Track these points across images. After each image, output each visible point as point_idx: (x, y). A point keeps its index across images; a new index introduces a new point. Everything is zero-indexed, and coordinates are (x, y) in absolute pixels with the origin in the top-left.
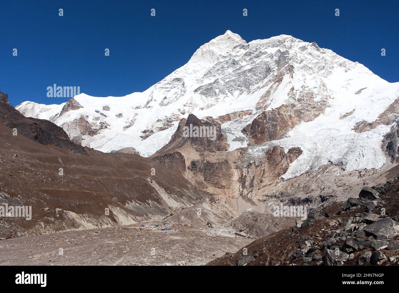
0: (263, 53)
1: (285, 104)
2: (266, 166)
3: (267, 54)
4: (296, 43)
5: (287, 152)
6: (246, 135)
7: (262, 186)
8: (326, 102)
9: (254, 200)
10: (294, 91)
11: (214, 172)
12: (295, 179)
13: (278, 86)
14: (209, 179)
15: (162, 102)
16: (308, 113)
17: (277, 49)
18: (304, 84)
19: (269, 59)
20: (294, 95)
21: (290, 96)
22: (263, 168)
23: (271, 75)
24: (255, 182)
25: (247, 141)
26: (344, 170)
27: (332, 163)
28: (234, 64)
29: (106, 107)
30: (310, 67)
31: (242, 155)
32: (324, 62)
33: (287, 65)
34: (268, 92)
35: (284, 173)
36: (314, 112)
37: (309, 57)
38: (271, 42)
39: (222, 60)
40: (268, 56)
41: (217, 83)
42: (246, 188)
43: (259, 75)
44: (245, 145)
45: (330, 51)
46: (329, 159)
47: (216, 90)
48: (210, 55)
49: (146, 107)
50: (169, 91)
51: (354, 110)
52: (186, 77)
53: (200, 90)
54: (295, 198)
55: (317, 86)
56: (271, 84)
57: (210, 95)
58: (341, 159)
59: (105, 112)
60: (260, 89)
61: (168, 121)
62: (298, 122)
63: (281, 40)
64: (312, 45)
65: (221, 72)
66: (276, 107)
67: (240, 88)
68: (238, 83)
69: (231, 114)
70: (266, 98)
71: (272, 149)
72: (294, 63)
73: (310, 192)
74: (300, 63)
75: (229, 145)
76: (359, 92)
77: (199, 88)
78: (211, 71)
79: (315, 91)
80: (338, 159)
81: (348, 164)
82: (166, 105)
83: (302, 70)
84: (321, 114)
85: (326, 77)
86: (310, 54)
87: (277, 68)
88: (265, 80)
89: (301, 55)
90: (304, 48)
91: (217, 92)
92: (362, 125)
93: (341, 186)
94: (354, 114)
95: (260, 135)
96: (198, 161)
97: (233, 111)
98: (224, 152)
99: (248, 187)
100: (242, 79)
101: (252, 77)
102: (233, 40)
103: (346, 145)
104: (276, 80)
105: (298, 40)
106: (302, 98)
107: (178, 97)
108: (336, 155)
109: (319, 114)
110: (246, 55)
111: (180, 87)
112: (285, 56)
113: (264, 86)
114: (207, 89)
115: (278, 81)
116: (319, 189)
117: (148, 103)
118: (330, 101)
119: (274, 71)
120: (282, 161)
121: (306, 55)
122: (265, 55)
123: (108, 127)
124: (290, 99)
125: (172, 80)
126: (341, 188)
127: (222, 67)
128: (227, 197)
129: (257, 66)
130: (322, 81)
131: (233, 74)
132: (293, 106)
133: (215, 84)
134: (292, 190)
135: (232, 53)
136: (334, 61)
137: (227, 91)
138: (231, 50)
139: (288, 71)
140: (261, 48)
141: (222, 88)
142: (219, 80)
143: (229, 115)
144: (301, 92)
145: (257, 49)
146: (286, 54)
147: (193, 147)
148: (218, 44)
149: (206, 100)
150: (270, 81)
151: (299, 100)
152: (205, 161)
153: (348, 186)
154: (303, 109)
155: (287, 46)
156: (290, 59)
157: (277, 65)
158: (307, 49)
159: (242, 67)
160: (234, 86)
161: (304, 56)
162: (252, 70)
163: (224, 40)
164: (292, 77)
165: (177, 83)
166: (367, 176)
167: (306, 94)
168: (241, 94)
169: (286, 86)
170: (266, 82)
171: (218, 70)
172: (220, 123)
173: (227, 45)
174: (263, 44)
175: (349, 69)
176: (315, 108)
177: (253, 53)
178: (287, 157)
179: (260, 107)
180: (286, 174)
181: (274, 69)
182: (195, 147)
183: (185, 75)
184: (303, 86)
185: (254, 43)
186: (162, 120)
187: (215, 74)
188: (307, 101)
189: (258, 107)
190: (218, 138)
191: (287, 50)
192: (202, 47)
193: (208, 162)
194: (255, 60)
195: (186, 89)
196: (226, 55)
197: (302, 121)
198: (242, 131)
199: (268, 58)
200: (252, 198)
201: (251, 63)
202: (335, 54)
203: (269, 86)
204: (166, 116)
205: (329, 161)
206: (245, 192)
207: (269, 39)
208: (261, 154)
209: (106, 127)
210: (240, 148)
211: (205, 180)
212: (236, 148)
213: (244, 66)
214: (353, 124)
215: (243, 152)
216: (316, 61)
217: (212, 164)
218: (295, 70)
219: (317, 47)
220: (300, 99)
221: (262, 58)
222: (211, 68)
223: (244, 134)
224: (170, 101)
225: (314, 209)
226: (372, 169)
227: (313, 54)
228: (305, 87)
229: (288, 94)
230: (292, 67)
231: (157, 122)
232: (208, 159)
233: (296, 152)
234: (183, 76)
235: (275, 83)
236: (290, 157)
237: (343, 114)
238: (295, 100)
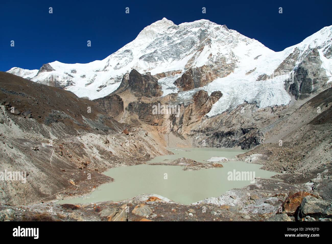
0: (189, 32)
1: (206, 65)
2: (193, 106)
3: (192, 32)
4: (212, 25)
5: (210, 95)
6: (177, 86)
7: (190, 123)
8: (235, 64)
9: (183, 135)
10: (212, 56)
11: (147, 111)
12: (218, 116)
13: (200, 53)
14: (142, 118)
15: (116, 67)
16: (222, 71)
17: (199, 28)
18: (219, 52)
19: (193, 36)
20: (212, 59)
21: (209, 59)
22: (191, 108)
23: (195, 46)
24: (184, 120)
25: (177, 89)
26: (258, 107)
27: (247, 102)
28: (168, 39)
29: (73, 70)
30: (223, 40)
31: (173, 98)
32: (232, 38)
33: (207, 39)
34: (193, 58)
35: (208, 112)
36: (227, 71)
37: (222, 34)
38: (195, 24)
39: (159, 37)
40: (193, 33)
41: (156, 53)
42: (177, 125)
43: (186, 46)
44: (176, 91)
45: (236, 31)
46: (245, 99)
47: (155, 58)
48: (151, 34)
49: (104, 70)
50: (121, 59)
51: (255, 68)
52: (133, 49)
53: (144, 58)
54: (219, 131)
55: (228, 53)
56: (195, 52)
57: (151, 61)
58: (255, 99)
59: (72, 74)
60: (187, 55)
61: (118, 79)
62: (215, 78)
63: (201, 22)
64: (223, 27)
65: (159, 45)
66: (200, 67)
67: (173, 56)
68: (171, 52)
69: (166, 72)
70: (192, 62)
71: (198, 93)
72: (212, 38)
73: (232, 127)
74: (215, 38)
75: (163, 92)
76: (257, 58)
77: (143, 56)
78: (152, 44)
79: (227, 57)
80: (252, 99)
81: (261, 102)
82: (119, 69)
83: (217, 43)
84: (232, 72)
85: (234, 48)
86: (222, 32)
87: (199, 41)
88: (191, 49)
89: (216, 33)
90: (218, 29)
91: (156, 59)
92: (264, 77)
93: (259, 120)
94: (256, 71)
95: (188, 85)
96: (134, 103)
97: (168, 71)
98: (159, 97)
99: (178, 124)
100: (174, 49)
101: (181, 48)
102: (168, 23)
103: (256, 89)
104: (199, 49)
105: (213, 23)
106: (218, 61)
107: (127, 63)
108: (250, 96)
109: (230, 72)
110: (177, 33)
111: (130, 56)
112: (205, 33)
113: (190, 54)
114: (149, 57)
115: (200, 50)
116: (239, 123)
117: (105, 67)
118: (237, 64)
119: (197, 43)
120: (206, 103)
121: (220, 33)
122: (191, 33)
123: (73, 84)
124: (209, 62)
125: (123, 51)
126: (259, 121)
127: (160, 42)
128: (159, 132)
129: (185, 40)
130: (231, 50)
131: (168, 46)
132: (212, 66)
133: (155, 53)
134: (216, 125)
135: (167, 32)
136: (238, 38)
137: (163, 59)
138: (166, 30)
139: (207, 43)
140: (188, 28)
141: (159, 56)
142: (158, 50)
143: (164, 73)
144: (217, 57)
145: (185, 29)
146: (205, 32)
147: (132, 93)
148: (157, 26)
149: (148, 65)
150: (194, 50)
151: (216, 63)
152: (140, 103)
153: (265, 119)
154: (219, 69)
155: (206, 26)
156: (209, 35)
157: (199, 39)
158: (220, 29)
159: (174, 41)
160: (169, 55)
161: (218, 33)
162: (182, 43)
163: (161, 23)
164: (210, 47)
165: (127, 53)
166: (278, 111)
167: (221, 59)
168: (173, 60)
169: (206, 53)
170: (191, 51)
171: (157, 44)
172: (158, 78)
173: (163, 27)
174: (189, 26)
175: (249, 43)
176: (227, 68)
177: (182, 32)
178: (210, 99)
179: (188, 67)
180: (210, 112)
181: (197, 42)
182: (134, 93)
183: (133, 47)
184: (218, 53)
185: (183, 25)
186: (114, 78)
187: (155, 46)
188: (221, 63)
189: (186, 68)
190: (154, 87)
191: (206, 29)
192: (145, 28)
193: (143, 103)
194: (184, 36)
195: (133, 57)
196: (163, 33)
197: (218, 78)
198: (174, 83)
199: (193, 34)
200: (182, 133)
201: (181, 39)
202: (239, 33)
203: (194, 53)
204: (117, 75)
205: (245, 101)
206: (176, 128)
207: (193, 22)
208: (189, 97)
209: (72, 84)
210: (172, 93)
211: (139, 118)
212: (168, 94)
213: (176, 41)
214: (256, 77)
215: (174, 96)
216: (226, 37)
217: (146, 104)
218: (212, 42)
219: (227, 28)
220: (217, 61)
221: (188, 35)
222: (152, 42)
223: (175, 85)
224: (121, 66)
225: (237, 140)
226: (282, 105)
227: (224, 33)
228: (219, 54)
229: (208, 58)
230: (210, 40)
231: (110, 80)
232: (143, 101)
233: (218, 95)
234: (131, 48)
235: (198, 51)
236: (213, 99)
237: (248, 71)
238: (213, 62)
